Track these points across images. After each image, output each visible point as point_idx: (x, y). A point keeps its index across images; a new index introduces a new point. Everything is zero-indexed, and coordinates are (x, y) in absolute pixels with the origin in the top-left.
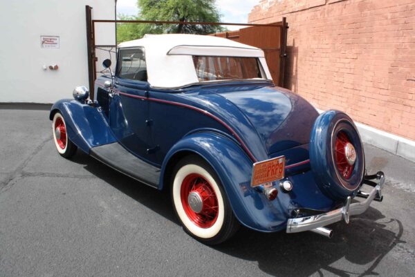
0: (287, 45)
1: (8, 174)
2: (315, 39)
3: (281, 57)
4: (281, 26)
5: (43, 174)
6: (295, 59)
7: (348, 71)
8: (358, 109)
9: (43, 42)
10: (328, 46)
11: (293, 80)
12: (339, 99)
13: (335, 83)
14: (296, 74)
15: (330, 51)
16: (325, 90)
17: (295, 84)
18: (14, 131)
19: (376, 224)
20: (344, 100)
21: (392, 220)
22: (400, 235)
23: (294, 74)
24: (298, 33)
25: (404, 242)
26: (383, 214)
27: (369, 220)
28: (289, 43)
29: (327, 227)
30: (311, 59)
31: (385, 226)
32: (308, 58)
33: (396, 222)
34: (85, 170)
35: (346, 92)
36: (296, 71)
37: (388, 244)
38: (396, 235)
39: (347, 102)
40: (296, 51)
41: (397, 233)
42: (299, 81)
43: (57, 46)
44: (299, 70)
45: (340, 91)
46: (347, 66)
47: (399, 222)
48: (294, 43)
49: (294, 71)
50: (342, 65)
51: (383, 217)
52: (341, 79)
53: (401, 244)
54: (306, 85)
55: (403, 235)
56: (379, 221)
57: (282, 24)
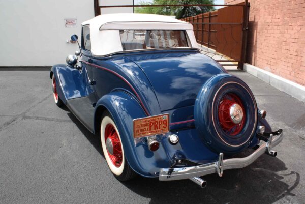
0: (250, 20)
1: (14, 116)
2: (269, 15)
3: (243, 30)
4: (243, 5)
5: (37, 118)
6: (255, 31)
7: (294, 41)
8: (300, 73)
9: (66, 24)
10: (279, 20)
11: (254, 49)
12: (286, 64)
13: (284, 51)
14: (256, 44)
15: (280, 24)
16: (276, 57)
17: (255, 51)
18: (37, 86)
19: (275, 175)
20: (290, 65)
21: (293, 173)
22: (292, 188)
23: (254, 44)
24: (258, 10)
25: (294, 195)
26: (287, 166)
27: (270, 171)
28: (251, 19)
29: (202, 177)
30: (266, 31)
31: (282, 178)
32: (264, 30)
33: (296, 175)
34: (67, 116)
35: (291, 58)
36: (256, 41)
37: (277, 195)
38: (289, 188)
39: (292, 66)
40: (256, 25)
41: (291, 185)
42: (257, 49)
43: (76, 26)
44: (258, 40)
45: (287, 57)
46: (293, 36)
47: (298, 175)
48: (255, 19)
49: (254, 42)
50: (289, 36)
51: (286, 169)
52: (288, 48)
53: (289, 197)
54: (263, 52)
55: (296, 188)
56: (279, 173)
57: (245, 4)
